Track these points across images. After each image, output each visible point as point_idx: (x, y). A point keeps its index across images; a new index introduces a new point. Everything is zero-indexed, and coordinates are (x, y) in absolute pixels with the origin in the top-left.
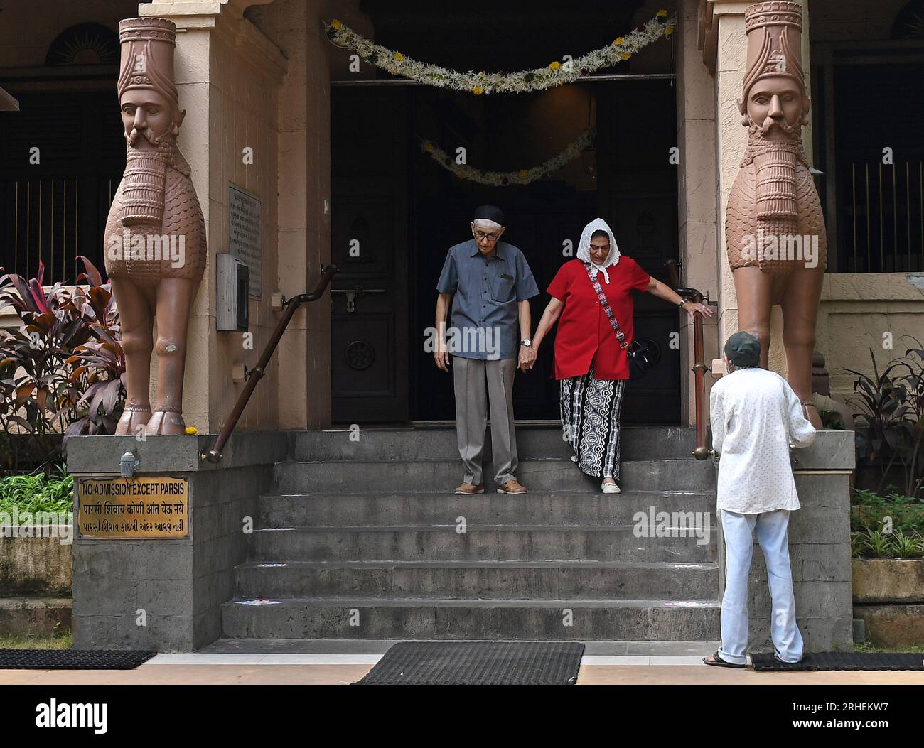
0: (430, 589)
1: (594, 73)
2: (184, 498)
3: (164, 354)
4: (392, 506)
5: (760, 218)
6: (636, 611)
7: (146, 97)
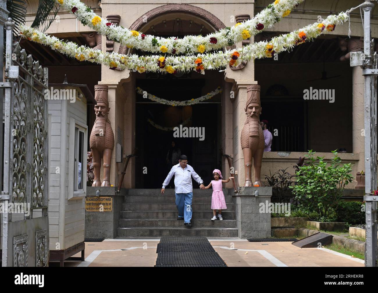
0: (167, 225)
1: (202, 102)
2: (111, 202)
3: (105, 167)
4: (155, 206)
5: (250, 136)
6: (218, 230)
7: (102, 104)
